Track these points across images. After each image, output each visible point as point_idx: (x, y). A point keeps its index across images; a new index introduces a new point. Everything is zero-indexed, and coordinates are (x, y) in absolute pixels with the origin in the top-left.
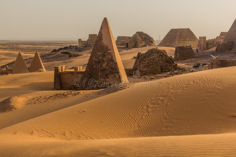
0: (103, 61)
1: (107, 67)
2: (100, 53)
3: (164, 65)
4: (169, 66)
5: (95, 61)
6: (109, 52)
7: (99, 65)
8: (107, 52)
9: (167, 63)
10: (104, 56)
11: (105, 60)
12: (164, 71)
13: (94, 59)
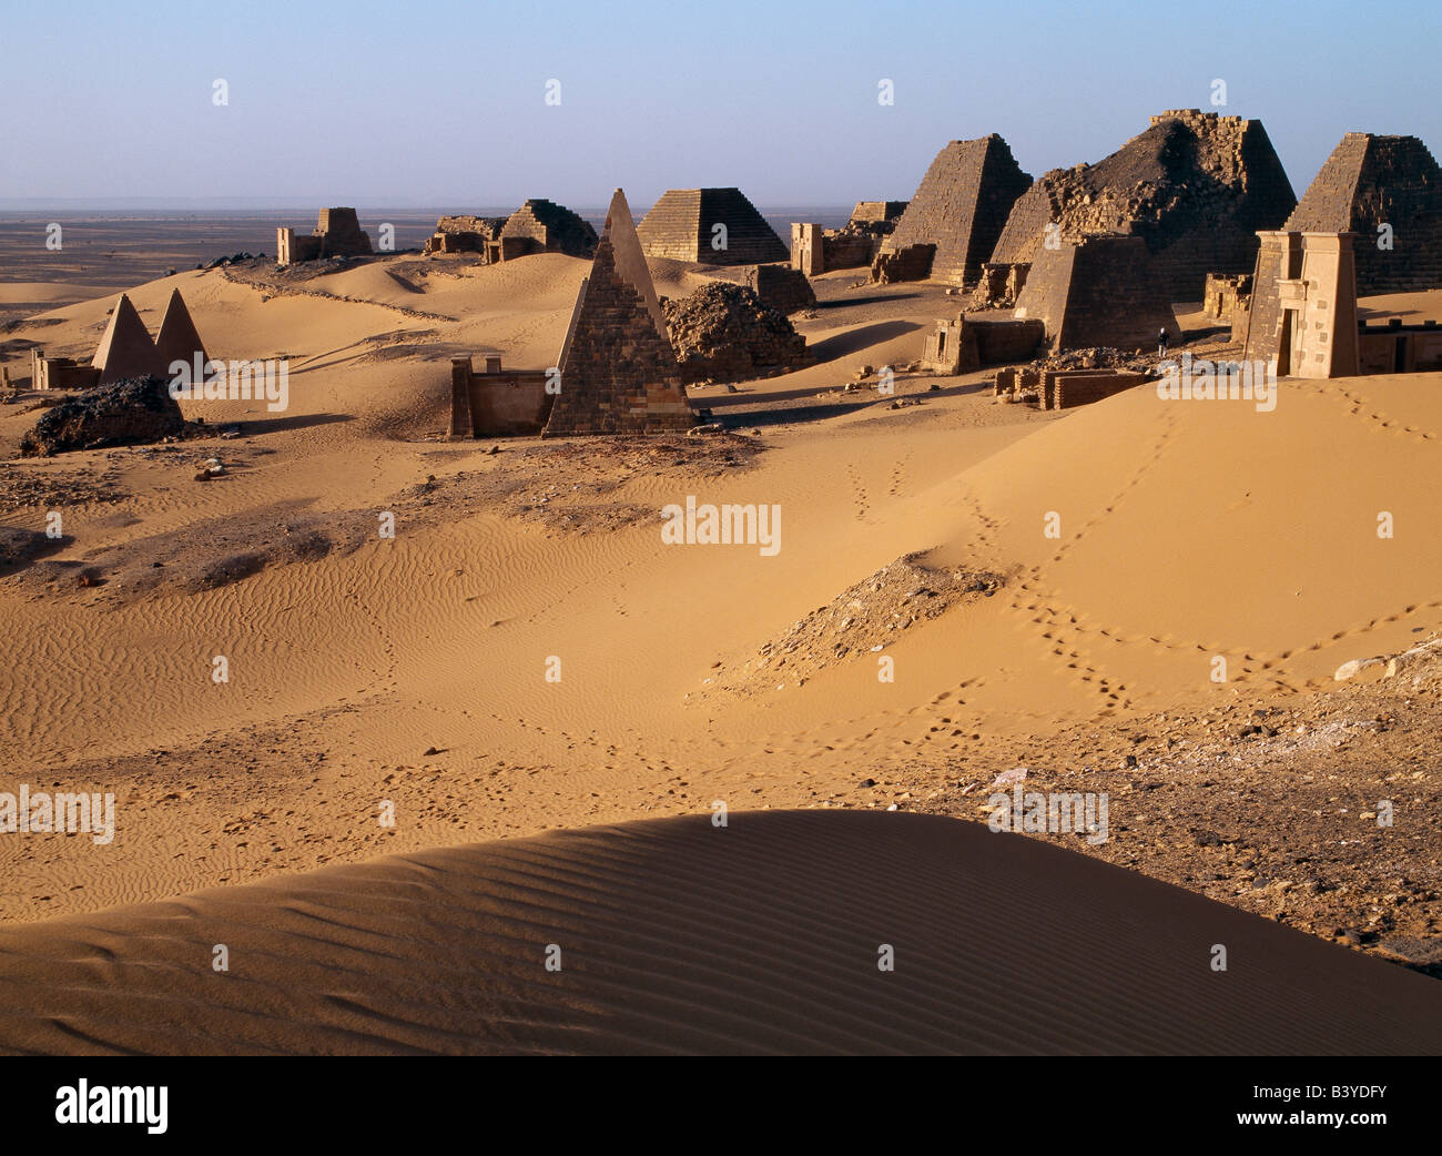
0: (623, 337)
1: (639, 359)
2: (611, 311)
3: (761, 340)
4: (777, 346)
5: (594, 337)
6: (638, 305)
7: (609, 351)
8: (635, 306)
9: (772, 335)
10: (624, 318)
11: (628, 332)
12: (763, 362)
13: (593, 331)
